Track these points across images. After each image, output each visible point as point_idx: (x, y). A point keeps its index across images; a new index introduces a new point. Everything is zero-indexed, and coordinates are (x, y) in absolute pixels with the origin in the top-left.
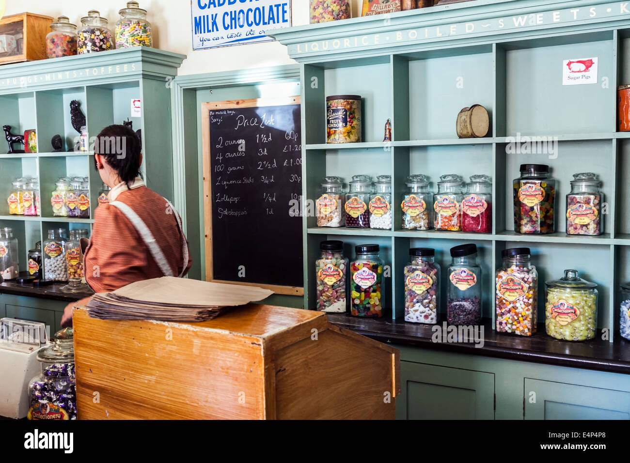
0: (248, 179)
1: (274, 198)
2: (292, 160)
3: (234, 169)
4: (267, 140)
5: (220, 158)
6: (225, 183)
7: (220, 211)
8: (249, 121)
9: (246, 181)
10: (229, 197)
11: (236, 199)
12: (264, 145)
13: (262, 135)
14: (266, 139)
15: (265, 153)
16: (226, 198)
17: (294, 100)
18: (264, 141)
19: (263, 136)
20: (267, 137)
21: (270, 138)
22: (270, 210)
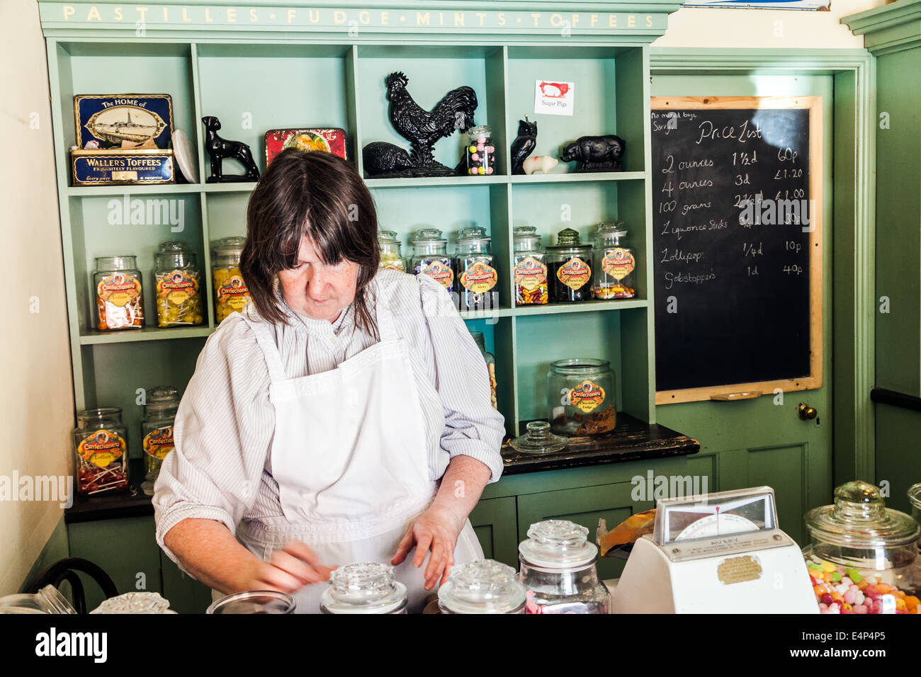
0: (718, 222)
1: (760, 250)
2: (787, 192)
3: (695, 207)
4: (750, 161)
5: (670, 190)
6: (677, 230)
7: (669, 276)
8: (720, 131)
9: (714, 226)
10: (685, 254)
11: (697, 256)
12: (743, 170)
13: (742, 154)
14: (747, 159)
15: (747, 181)
16: (678, 256)
17: (796, 102)
18: (745, 161)
19: (744, 155)
20: (750, 157)
21: (755, 159)
22: (752, 269)
